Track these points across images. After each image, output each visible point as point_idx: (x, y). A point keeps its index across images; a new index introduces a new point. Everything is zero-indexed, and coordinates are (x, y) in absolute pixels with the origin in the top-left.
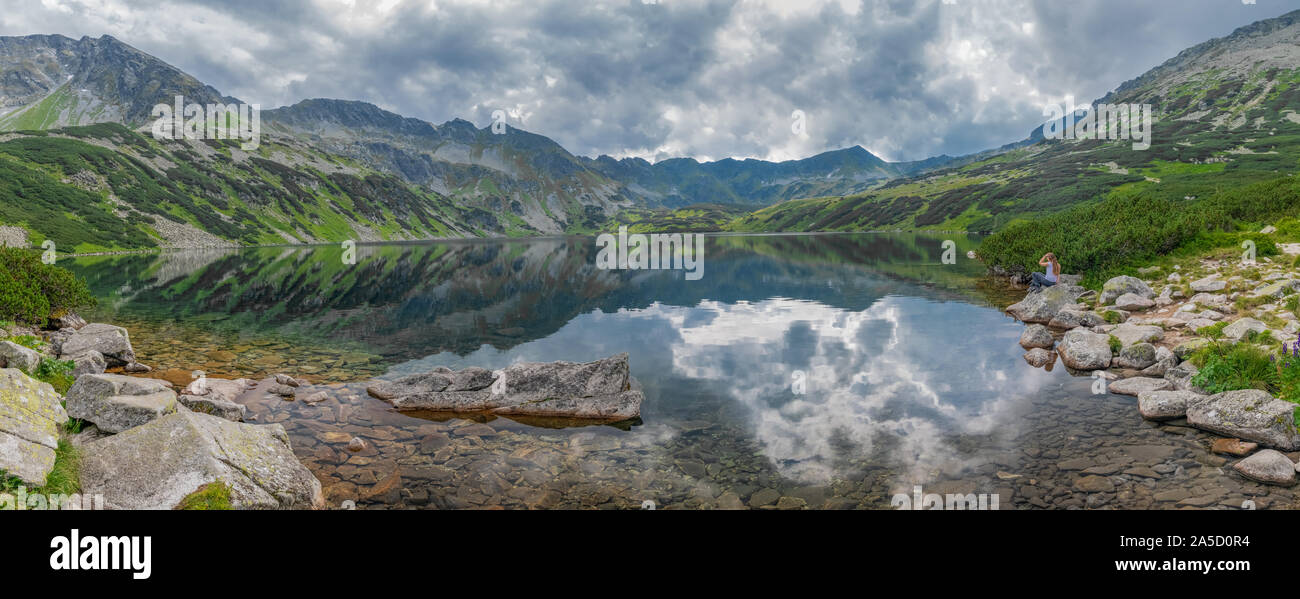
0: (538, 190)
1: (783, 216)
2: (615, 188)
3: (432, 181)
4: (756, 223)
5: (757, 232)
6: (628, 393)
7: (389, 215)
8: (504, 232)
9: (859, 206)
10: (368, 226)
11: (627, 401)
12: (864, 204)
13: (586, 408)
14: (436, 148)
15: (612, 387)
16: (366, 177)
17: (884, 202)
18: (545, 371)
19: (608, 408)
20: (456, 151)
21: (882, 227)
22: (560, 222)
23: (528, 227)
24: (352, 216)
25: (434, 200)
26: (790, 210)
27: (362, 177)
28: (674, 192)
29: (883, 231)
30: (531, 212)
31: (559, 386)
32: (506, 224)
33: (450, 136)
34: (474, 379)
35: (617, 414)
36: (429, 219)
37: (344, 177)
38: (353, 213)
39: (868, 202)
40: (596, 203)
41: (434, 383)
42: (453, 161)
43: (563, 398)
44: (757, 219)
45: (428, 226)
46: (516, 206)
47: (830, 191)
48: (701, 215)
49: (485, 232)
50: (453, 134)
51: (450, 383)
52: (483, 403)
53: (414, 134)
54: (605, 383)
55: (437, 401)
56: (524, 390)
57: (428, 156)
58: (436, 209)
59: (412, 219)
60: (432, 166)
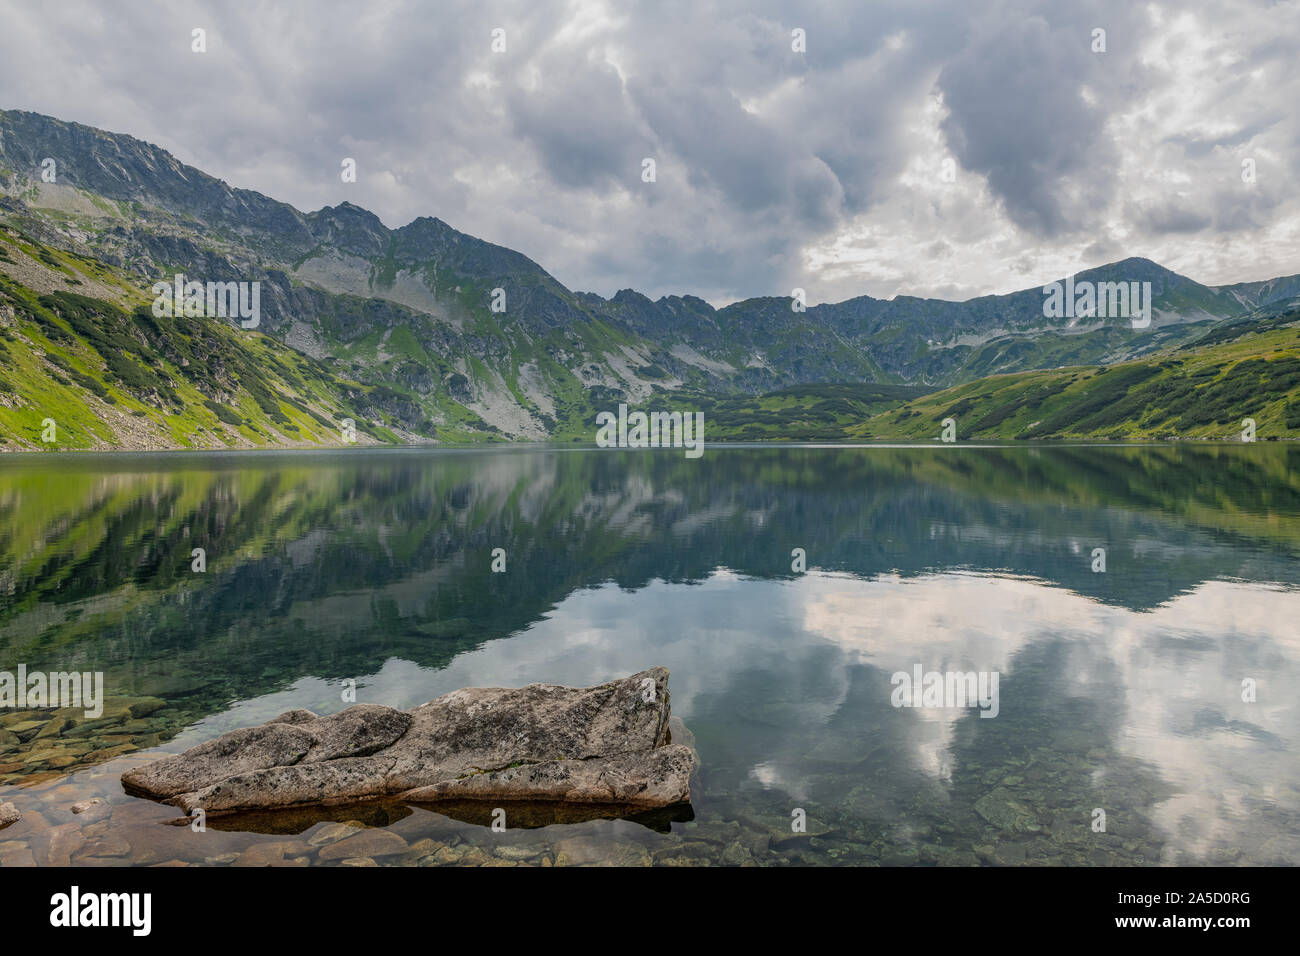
0: (501, 356)
1: (971, 408)
2: (646, 352)
3: (288, 326)
4: (918, 420)
5: (916, 441)
6: (668, 750)
7: (189, 393)
8: (433, 434)
9: (1141, 386)
10: (139, 414)
11: (664, 767)
12: (1153, 381)
13: (585, 781)
14: (298, 261)
15: (635, 739)
16: (137, 309)
17: (1202, 375)
18: (509, 706)
19: (629, 782)
20: (343, 270)
21: (1196, 431)
22: (543, 418)
23: (481, 425)
24: (98, 392)
25: (292, 366)
26: (987, 397)
27: (128, 308)
28: (758, 361)
29: (1201, 436)
30: (487, 396)
31: (537, 734)
32: (439, 420)
33: (329, 238)
34: (363, 731)
35: (645, 795)
36: (281, 404)
37: (85, 305)
38: (105, 385)
39: (1166, 374)
40: (611, 383)
41: (280, 747)
42: (335, 290)
43: (542, 761)
44: (918, 414)
45: (279, 418)
46: (458, 382)
47: (1075, 355)
48: (808, 407)
49: (396, 432)
50: (337, 234)
51: (314, 744)
52: (382, 782)
53: (254, 225)
54: (623, 729)
55: (286, 787)
56: (467, 746)
57: (282, 274)
58: (293, 383)
59: (242, 403)
60: (289, 295)
